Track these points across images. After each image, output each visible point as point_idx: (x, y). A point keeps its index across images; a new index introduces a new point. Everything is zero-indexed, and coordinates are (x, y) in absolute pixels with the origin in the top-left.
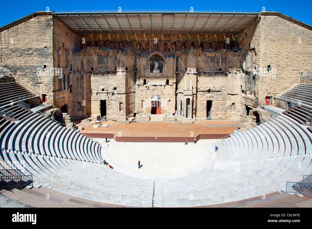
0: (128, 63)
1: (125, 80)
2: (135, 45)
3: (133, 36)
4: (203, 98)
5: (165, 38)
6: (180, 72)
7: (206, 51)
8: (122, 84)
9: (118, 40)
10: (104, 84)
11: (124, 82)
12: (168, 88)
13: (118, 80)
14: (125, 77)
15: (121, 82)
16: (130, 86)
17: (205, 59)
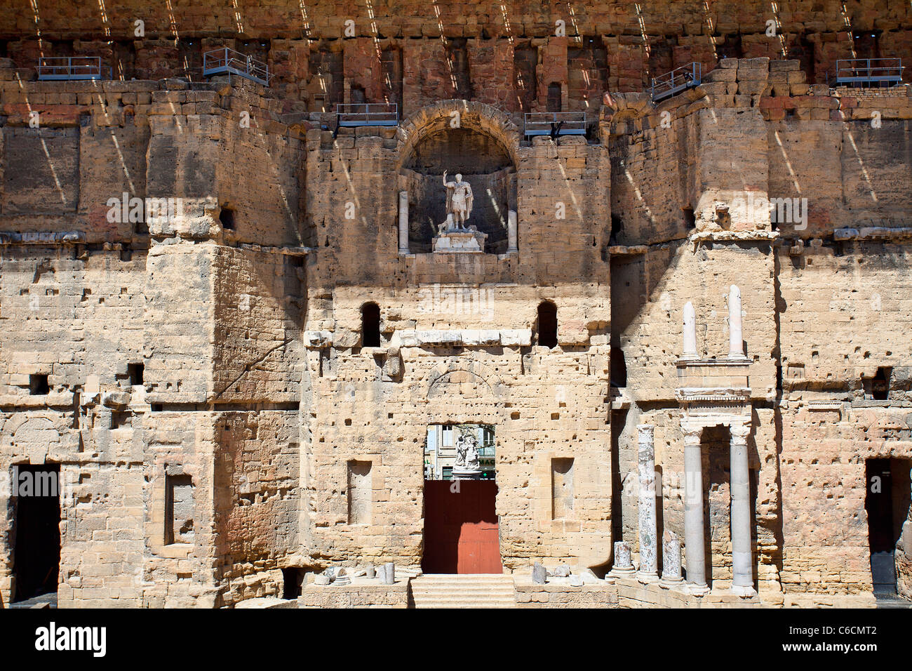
0: (242, 180)
1: (212, 297)
2: (298, 67)
4: (831, 441)
6: (640, 248)
7: (840, 80)
8: (185, 326)
10: (44, 340)
11: (203, 312)
12: (555, 369)
13: (158, 300)
14: (212, 279)
15: (177, 317)
16: (255, 356)
17: (833, 140)
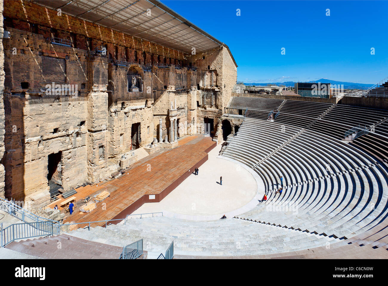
3: (95, 31)
5: (136, 45)
8: (102, 112)
9: (68, 29)
10: (57, 119)
